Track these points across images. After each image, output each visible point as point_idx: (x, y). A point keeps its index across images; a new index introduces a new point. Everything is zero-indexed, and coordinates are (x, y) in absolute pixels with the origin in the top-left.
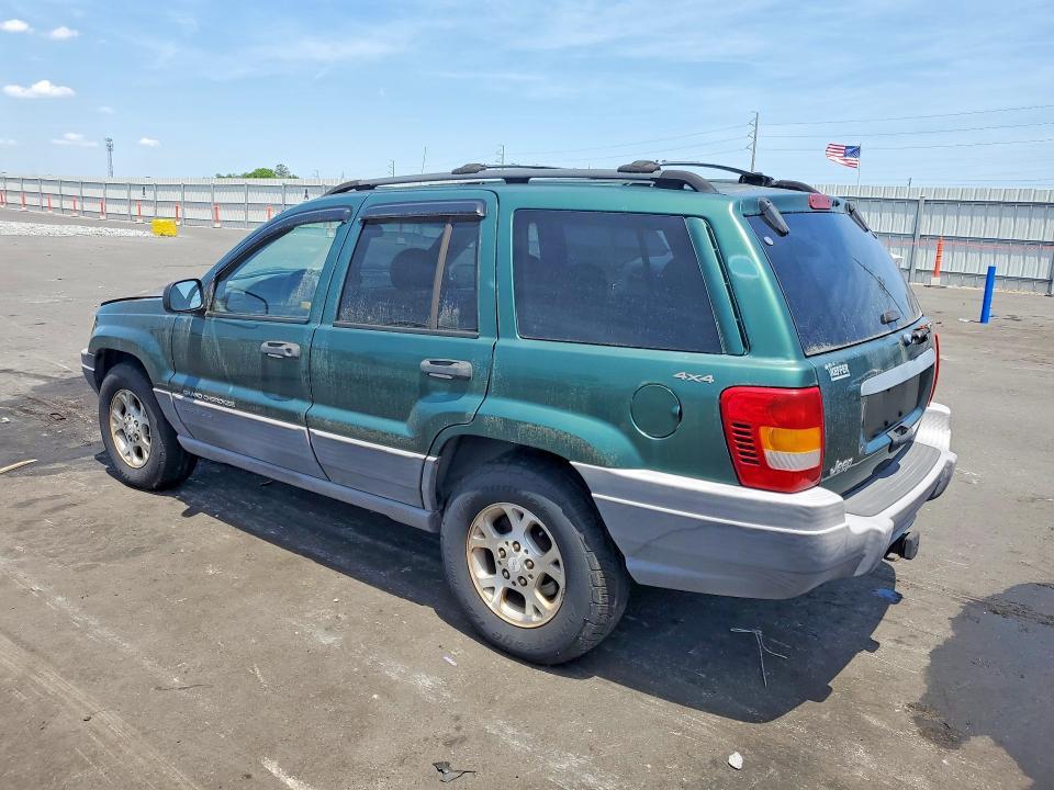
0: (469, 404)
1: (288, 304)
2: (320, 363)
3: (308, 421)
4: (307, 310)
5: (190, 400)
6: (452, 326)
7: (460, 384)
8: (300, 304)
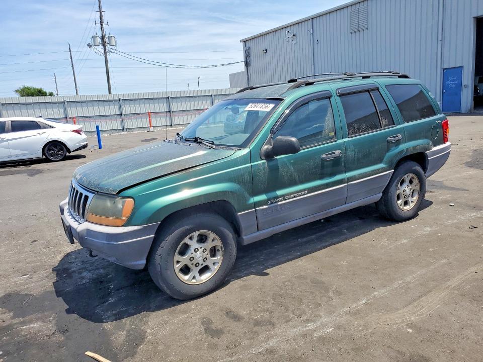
0: (403, 146)
1: (323, 136)
2: (351, 154)
3: (349, 180)
4: (333, 136)
5: (276, 204)
6: (387, 125)
7: (398, 142)
8: (329, 135)
